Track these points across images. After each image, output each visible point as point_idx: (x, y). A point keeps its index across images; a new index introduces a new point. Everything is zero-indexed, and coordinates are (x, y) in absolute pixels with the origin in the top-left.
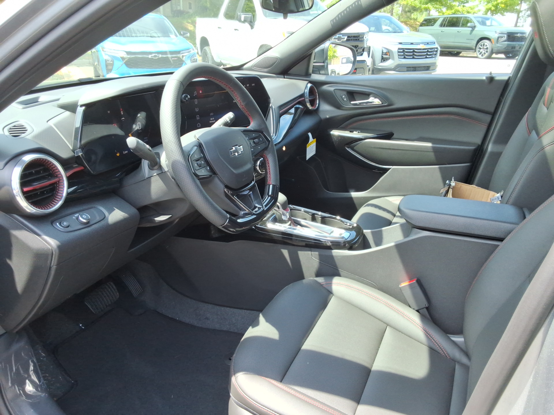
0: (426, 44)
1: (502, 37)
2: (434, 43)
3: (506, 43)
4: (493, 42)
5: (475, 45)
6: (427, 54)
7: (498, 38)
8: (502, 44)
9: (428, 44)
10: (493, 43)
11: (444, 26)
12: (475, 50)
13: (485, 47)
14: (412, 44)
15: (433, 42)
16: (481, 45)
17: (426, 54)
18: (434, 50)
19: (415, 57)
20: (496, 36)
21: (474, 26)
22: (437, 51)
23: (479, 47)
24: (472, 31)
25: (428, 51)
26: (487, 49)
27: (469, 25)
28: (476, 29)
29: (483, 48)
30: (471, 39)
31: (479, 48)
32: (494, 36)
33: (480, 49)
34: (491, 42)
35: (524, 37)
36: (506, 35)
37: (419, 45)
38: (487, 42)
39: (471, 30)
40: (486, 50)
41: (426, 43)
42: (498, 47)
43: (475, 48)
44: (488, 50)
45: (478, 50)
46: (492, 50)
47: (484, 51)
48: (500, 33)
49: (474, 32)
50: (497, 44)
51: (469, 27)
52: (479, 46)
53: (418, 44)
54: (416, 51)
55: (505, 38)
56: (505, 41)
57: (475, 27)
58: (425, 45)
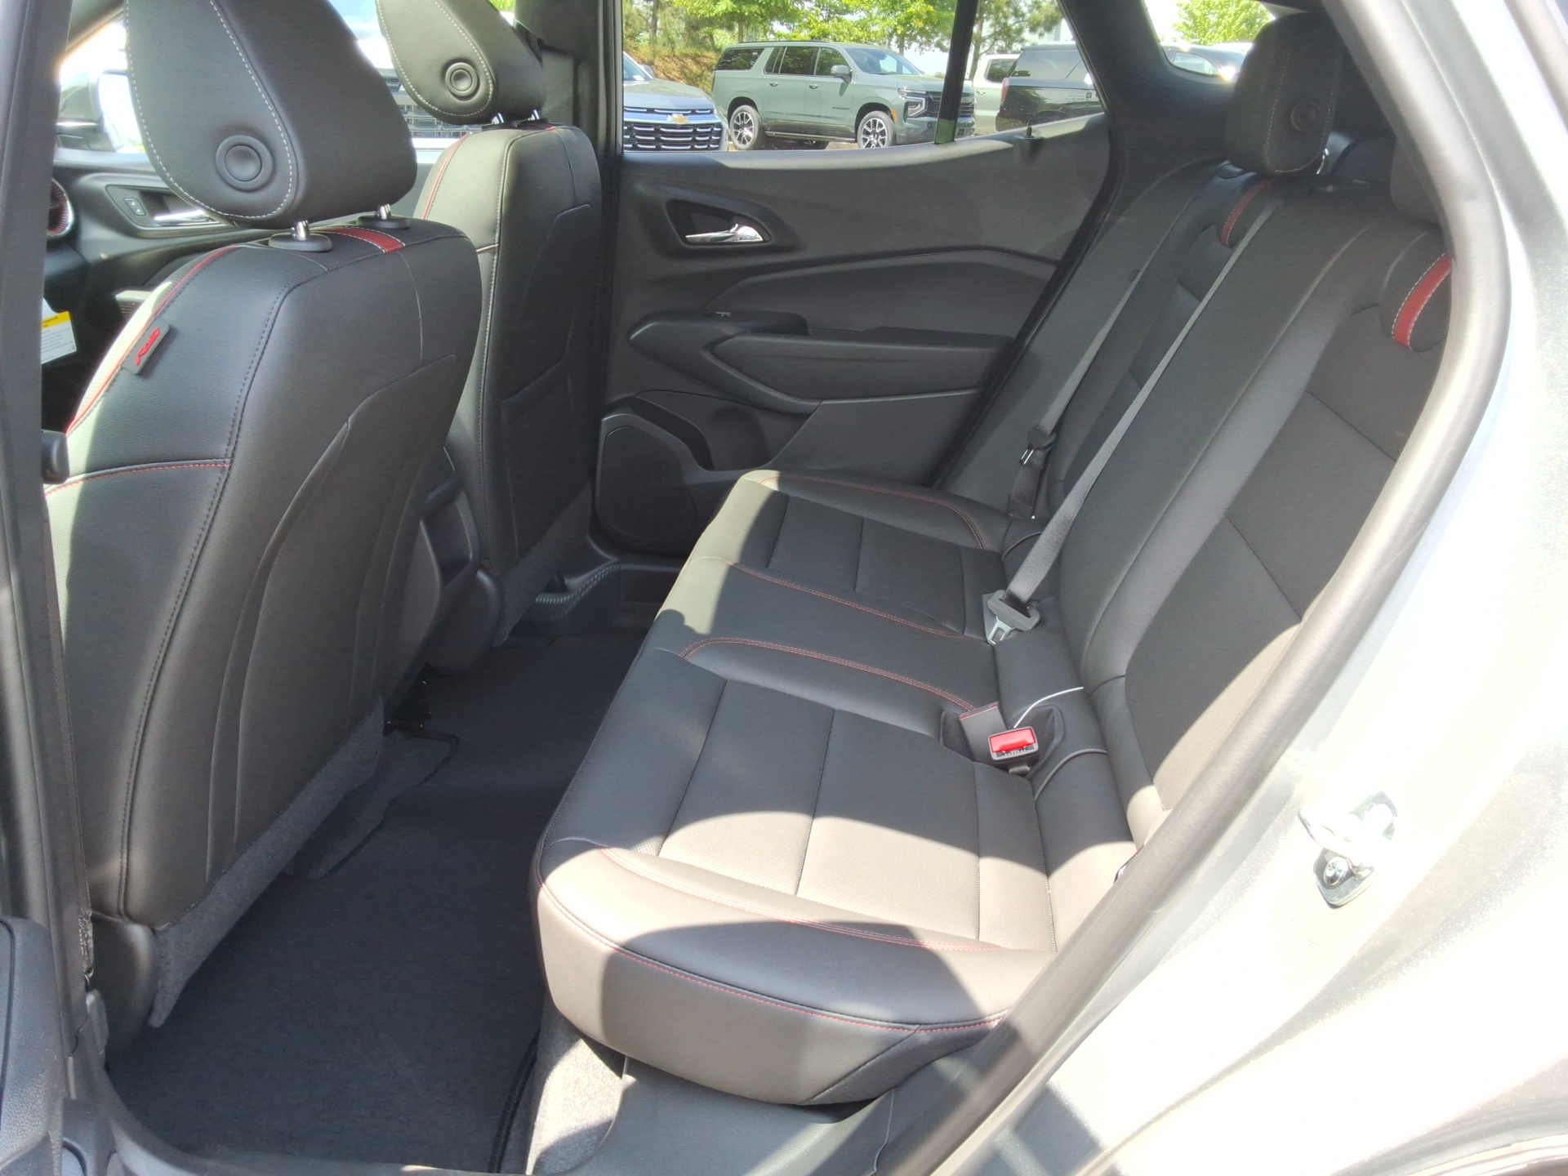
0: (690, 112)
1: (916, 104)
2: (709, 111)
3: (926, 119)
4: (895, 115)
5: (853, 124)
6: (694, 141)
7: (907, 105)
8: (915, 123)
9: (693, 112)
10: (896, 119)
11: (776, 72)
12: (855, 136)
13: (878, 130)
14: (651, 111)
15: (707, 110)
16: (869, 125)
17: (690, 139)
18: (712, 129)
19: (663, 147)
20: (903, 100)
21: (847, 72)
22: (720, 134)
23: (865, 129)
24: (843, 88)
25: (695, 132)
26: (883, 133)
27: (835, 69)
28: (853, 82)
29: (874, 133)
30: (844, 109)
31: (864, 133)
32: (895, 100)
33: (867, 133)
34: (892, 117)
35: (969, 104)
36: (924, 100)
37: (671, 114)
38: (880, 117)
39: (842, 84)
40: (880, 137)
41: (688, 110)
42: (909, 129)
43: (853, 131)
44: (886, 137)
45: (861, 136)
46: (895, 137)
47: (877, 139)
48: (909, 94)
49: (849, 90)
50: (905, 121)
51: (836, 76)
52: (863, 126)
53: (668, 112)
54: (662, 129)
55: (922, 108)
56: (924, 115)
57: (850, 75)
58: (684, 115)
